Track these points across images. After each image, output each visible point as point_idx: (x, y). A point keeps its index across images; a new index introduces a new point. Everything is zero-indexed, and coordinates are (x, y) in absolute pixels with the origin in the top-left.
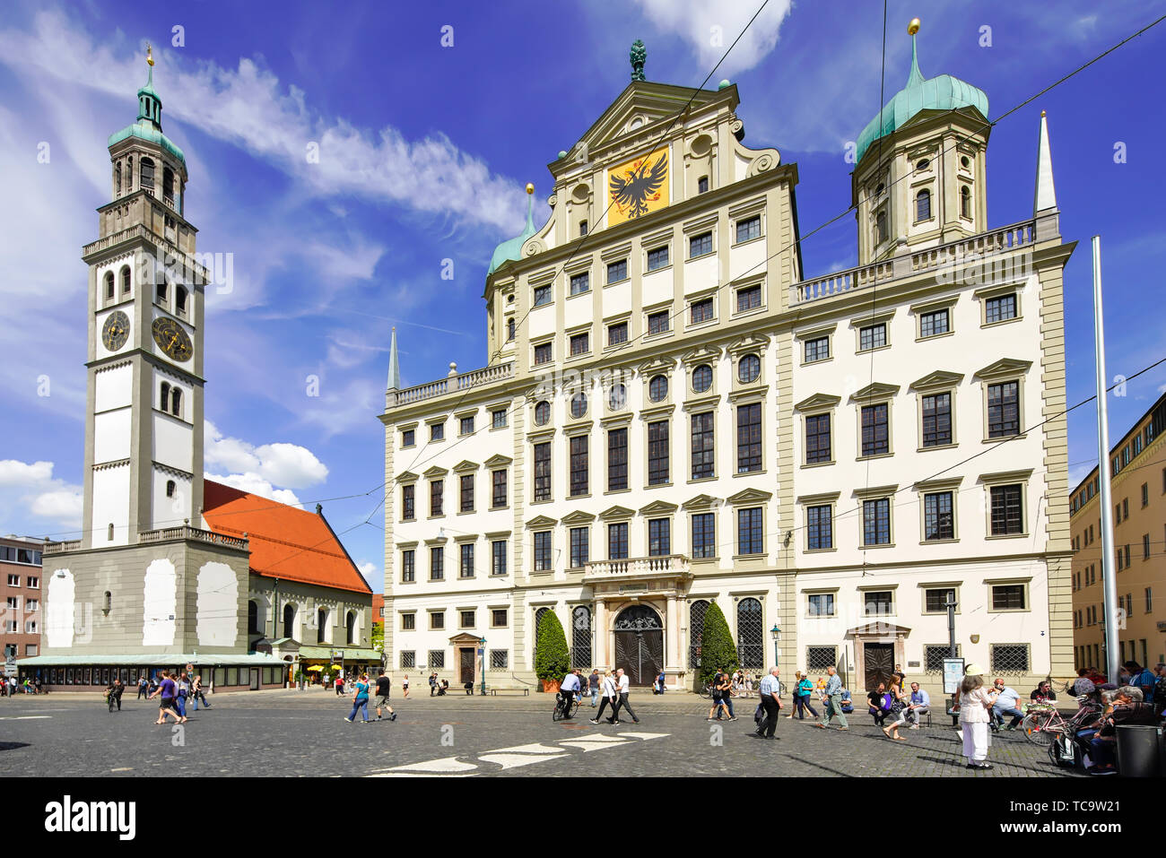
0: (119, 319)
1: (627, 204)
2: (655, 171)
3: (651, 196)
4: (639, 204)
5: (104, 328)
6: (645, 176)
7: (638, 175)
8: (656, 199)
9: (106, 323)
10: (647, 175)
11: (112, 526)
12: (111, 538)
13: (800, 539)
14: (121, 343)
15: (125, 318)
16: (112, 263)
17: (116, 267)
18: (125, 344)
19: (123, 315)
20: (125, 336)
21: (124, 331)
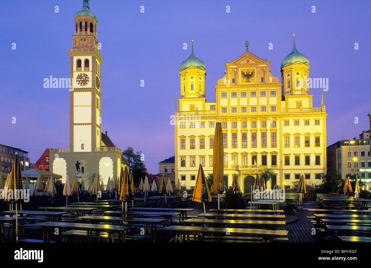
0: (84, 76)
1: (245, 79)
2: (252, 73)
3: (251, 79)
4: (248, 80)
5: (77, 77)
6: (249, 74)
7: (248, 73)
8: (252, 80)
9: (78, 76)
10: (251, 74)
11: (82, 145)
12: (82, 148)
13: (284, 162)
14: (85, 84)
15: (87, 76)
16: (81, 56)
17: (83, 58)
18: (87, 85)
19: (86, 75)
20: (87, 82)
21: (87, 80)
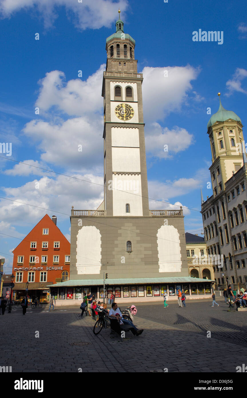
5: (116, 109)
9: (118, 107)
11: (128, 205)
12: (128, 210)
14: (129, 118)
15: (131, 108)
16: (120, 83)
17: (124, 85)
18: (132, 119)
19: (129, 106)
20: (131, 116)
21: (130, 113)
